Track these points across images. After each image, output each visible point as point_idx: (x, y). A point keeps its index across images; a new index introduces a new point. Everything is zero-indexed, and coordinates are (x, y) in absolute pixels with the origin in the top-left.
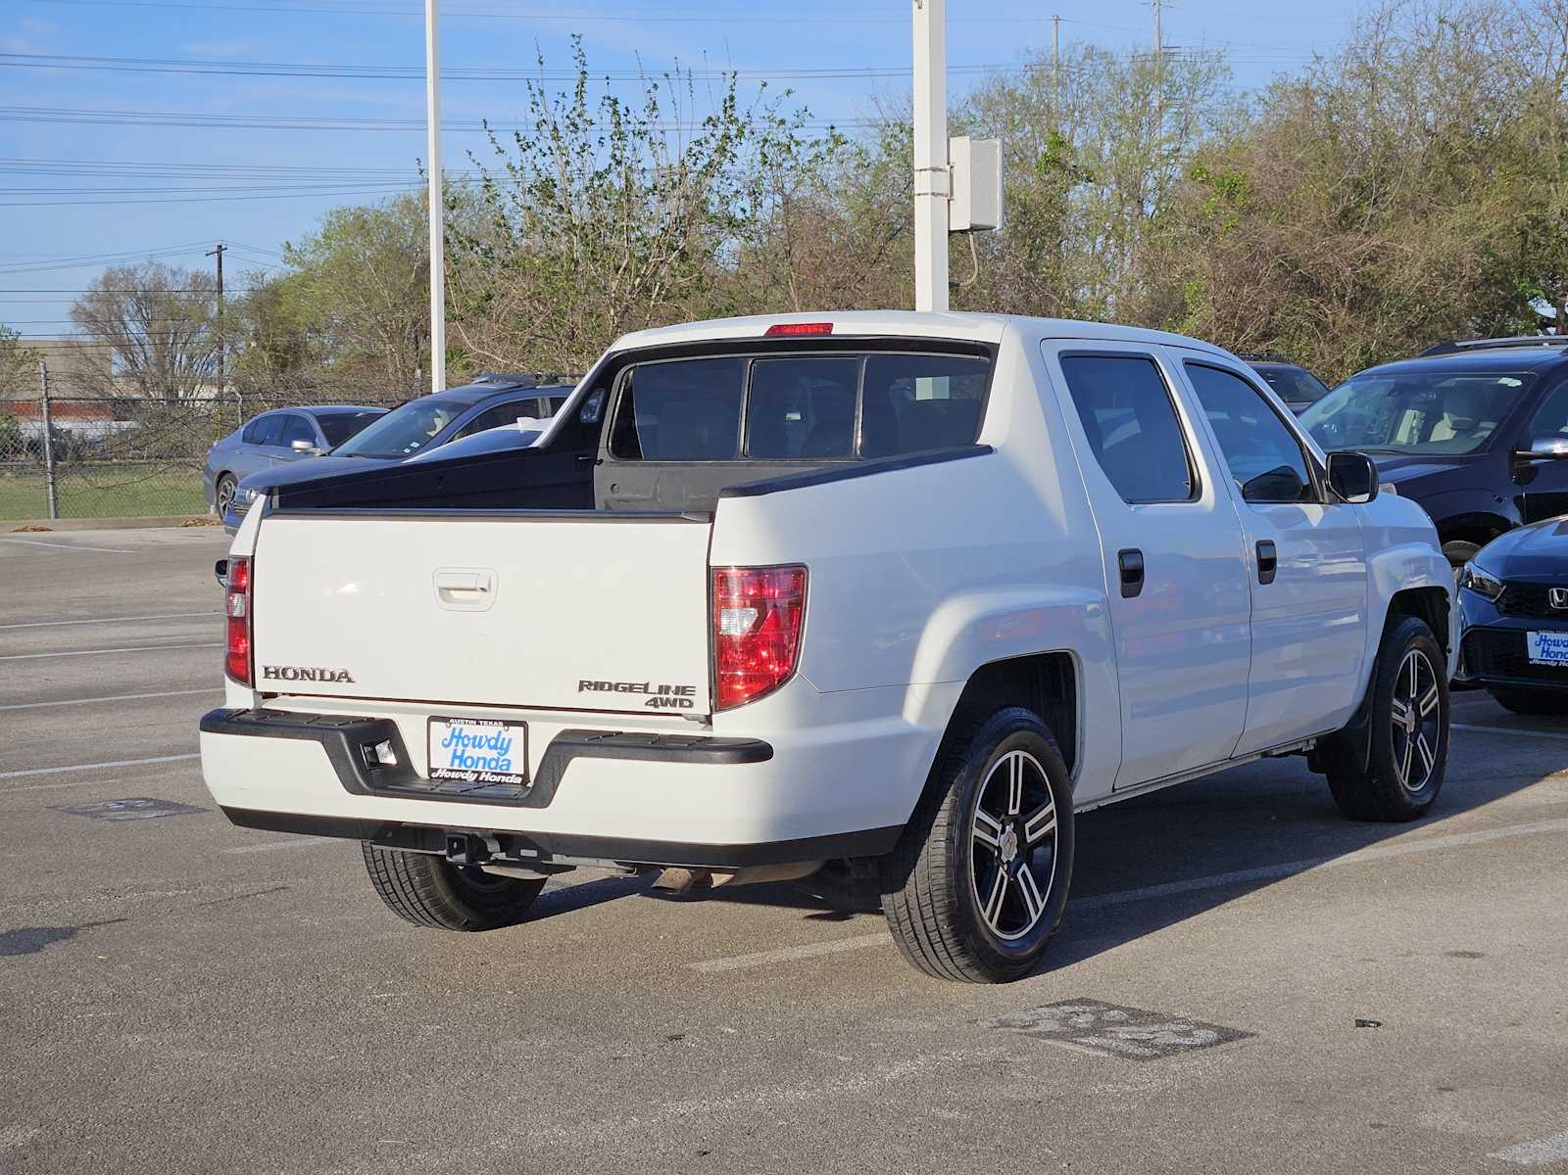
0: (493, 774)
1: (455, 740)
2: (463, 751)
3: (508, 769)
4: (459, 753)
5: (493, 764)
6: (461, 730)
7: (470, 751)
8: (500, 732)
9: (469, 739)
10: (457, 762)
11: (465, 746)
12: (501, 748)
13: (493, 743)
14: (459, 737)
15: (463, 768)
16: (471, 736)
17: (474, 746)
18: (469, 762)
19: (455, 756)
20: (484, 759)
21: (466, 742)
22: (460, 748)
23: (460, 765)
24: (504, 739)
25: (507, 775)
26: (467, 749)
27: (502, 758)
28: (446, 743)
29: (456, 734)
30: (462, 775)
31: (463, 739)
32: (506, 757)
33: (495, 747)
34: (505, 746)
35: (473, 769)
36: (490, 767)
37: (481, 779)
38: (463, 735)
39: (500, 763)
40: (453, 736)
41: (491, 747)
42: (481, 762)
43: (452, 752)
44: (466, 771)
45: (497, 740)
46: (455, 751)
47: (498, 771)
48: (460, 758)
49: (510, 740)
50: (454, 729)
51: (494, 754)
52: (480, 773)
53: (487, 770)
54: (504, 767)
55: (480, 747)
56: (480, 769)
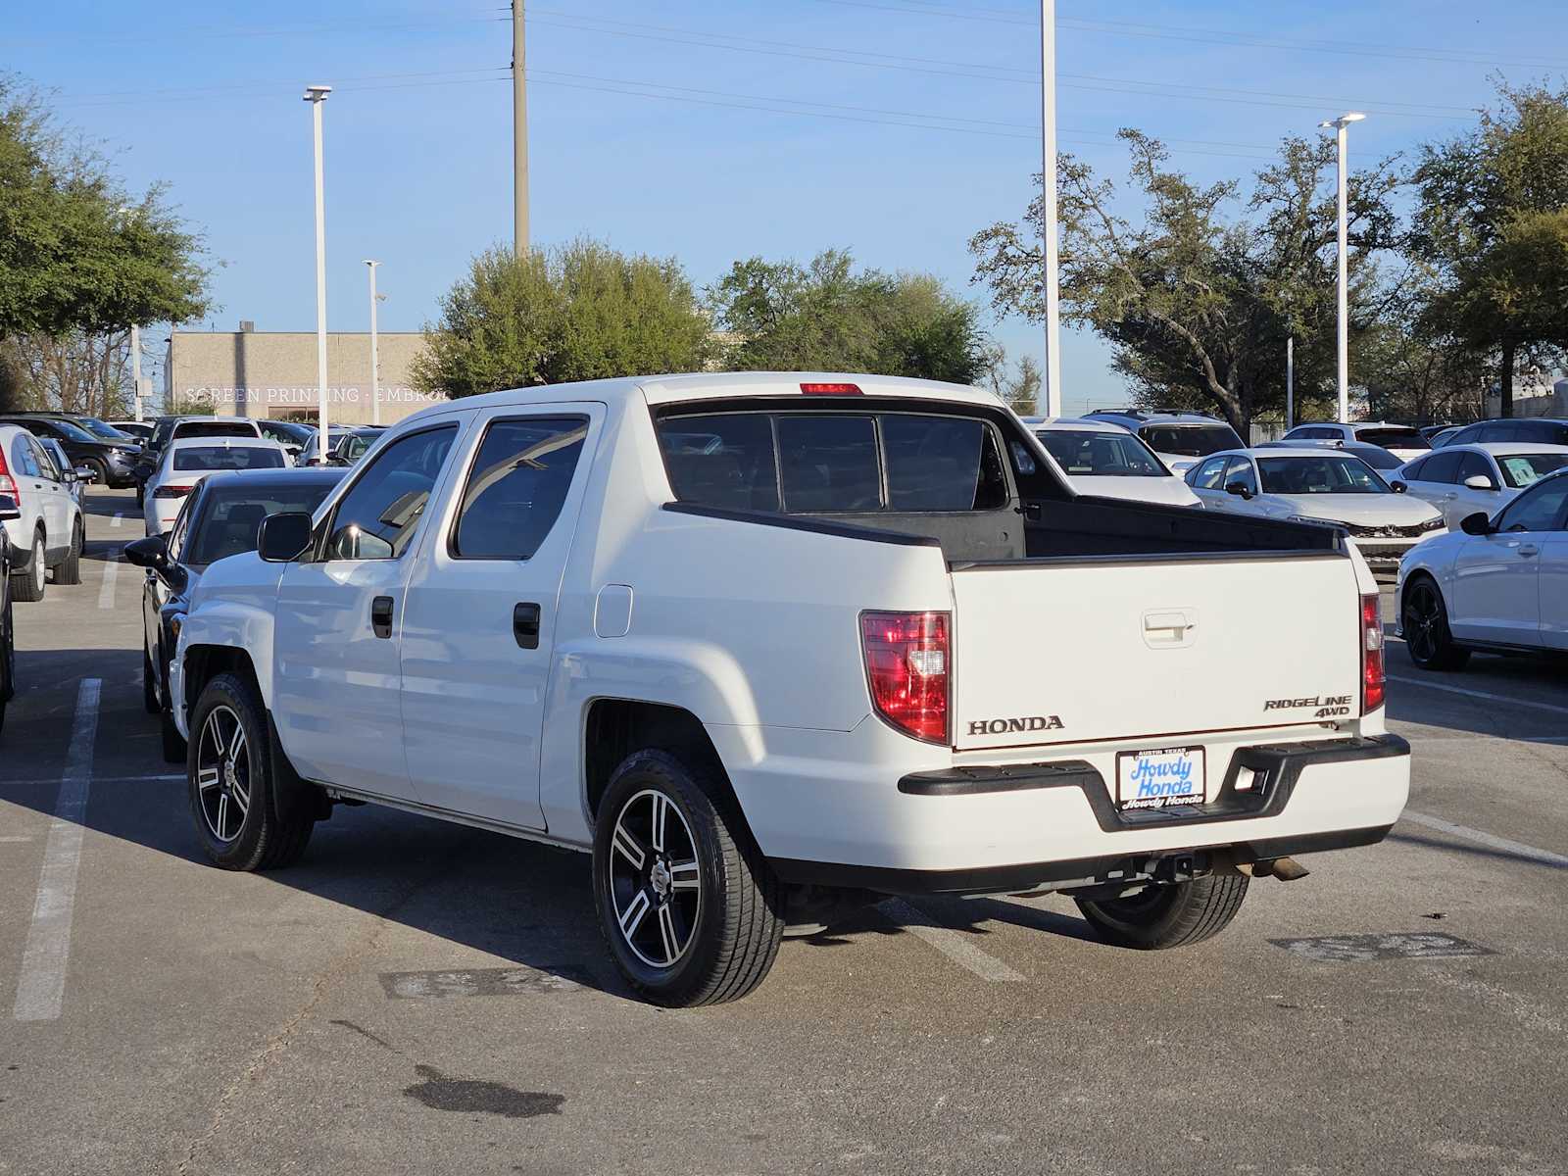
0: (1178, 797)
1: (1142, 771)
2: (1151, 780)
3: (1188, 791)
4: (1146, 783)
5: (1177, 788)
6: (1147, 761)
7: (1158, 780)
8: (1181, 759)
9: (1155, 769)
10: (1145, 791)
11: (1151, 775)
12: (1183, 772)
13: (1176, 768)
14: (1146, 768)
15: (1150, 796)
16: (1157, 766)
17: (1159, 774)
18: (1155, 790)
19: (1143, 786)
20: (1169, 785)
21: (1152, 771)
22: (1148, 777)
23: (1147, 795)
24: (1185, 764)
25: (1189, 796)
26: (1153, 778)
27: (1184, 781)
28: (1135, 775)
29: (1143, 765)
30: (1150, 803)
31: (1150, 768)
32: (1188, 779)
33: (1178, 772)
34: (1186, 770)
35: (1159, 795)
36: (1174, 792)
37: (1167, 804)
38: (1149, 765)
39: (1183, 786)
40: (1140, 768)
41: (1174, 773)
42: (1166, 788)
43: (1141, 782)
44: (1154, 799)
45: (1179, 766)
46: (1143, 781)
47: (1181, 794)
48: (1148, 787)
49: (1190, 764)
50: (1141, 761)
51: (1177, 779)
52: (1166, 798)
53: (1171, 794)
54: (1186, 790)
55: (1165, 774)
56: (1165, 795)
